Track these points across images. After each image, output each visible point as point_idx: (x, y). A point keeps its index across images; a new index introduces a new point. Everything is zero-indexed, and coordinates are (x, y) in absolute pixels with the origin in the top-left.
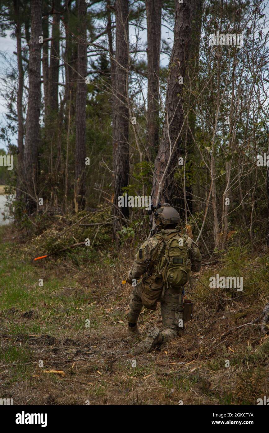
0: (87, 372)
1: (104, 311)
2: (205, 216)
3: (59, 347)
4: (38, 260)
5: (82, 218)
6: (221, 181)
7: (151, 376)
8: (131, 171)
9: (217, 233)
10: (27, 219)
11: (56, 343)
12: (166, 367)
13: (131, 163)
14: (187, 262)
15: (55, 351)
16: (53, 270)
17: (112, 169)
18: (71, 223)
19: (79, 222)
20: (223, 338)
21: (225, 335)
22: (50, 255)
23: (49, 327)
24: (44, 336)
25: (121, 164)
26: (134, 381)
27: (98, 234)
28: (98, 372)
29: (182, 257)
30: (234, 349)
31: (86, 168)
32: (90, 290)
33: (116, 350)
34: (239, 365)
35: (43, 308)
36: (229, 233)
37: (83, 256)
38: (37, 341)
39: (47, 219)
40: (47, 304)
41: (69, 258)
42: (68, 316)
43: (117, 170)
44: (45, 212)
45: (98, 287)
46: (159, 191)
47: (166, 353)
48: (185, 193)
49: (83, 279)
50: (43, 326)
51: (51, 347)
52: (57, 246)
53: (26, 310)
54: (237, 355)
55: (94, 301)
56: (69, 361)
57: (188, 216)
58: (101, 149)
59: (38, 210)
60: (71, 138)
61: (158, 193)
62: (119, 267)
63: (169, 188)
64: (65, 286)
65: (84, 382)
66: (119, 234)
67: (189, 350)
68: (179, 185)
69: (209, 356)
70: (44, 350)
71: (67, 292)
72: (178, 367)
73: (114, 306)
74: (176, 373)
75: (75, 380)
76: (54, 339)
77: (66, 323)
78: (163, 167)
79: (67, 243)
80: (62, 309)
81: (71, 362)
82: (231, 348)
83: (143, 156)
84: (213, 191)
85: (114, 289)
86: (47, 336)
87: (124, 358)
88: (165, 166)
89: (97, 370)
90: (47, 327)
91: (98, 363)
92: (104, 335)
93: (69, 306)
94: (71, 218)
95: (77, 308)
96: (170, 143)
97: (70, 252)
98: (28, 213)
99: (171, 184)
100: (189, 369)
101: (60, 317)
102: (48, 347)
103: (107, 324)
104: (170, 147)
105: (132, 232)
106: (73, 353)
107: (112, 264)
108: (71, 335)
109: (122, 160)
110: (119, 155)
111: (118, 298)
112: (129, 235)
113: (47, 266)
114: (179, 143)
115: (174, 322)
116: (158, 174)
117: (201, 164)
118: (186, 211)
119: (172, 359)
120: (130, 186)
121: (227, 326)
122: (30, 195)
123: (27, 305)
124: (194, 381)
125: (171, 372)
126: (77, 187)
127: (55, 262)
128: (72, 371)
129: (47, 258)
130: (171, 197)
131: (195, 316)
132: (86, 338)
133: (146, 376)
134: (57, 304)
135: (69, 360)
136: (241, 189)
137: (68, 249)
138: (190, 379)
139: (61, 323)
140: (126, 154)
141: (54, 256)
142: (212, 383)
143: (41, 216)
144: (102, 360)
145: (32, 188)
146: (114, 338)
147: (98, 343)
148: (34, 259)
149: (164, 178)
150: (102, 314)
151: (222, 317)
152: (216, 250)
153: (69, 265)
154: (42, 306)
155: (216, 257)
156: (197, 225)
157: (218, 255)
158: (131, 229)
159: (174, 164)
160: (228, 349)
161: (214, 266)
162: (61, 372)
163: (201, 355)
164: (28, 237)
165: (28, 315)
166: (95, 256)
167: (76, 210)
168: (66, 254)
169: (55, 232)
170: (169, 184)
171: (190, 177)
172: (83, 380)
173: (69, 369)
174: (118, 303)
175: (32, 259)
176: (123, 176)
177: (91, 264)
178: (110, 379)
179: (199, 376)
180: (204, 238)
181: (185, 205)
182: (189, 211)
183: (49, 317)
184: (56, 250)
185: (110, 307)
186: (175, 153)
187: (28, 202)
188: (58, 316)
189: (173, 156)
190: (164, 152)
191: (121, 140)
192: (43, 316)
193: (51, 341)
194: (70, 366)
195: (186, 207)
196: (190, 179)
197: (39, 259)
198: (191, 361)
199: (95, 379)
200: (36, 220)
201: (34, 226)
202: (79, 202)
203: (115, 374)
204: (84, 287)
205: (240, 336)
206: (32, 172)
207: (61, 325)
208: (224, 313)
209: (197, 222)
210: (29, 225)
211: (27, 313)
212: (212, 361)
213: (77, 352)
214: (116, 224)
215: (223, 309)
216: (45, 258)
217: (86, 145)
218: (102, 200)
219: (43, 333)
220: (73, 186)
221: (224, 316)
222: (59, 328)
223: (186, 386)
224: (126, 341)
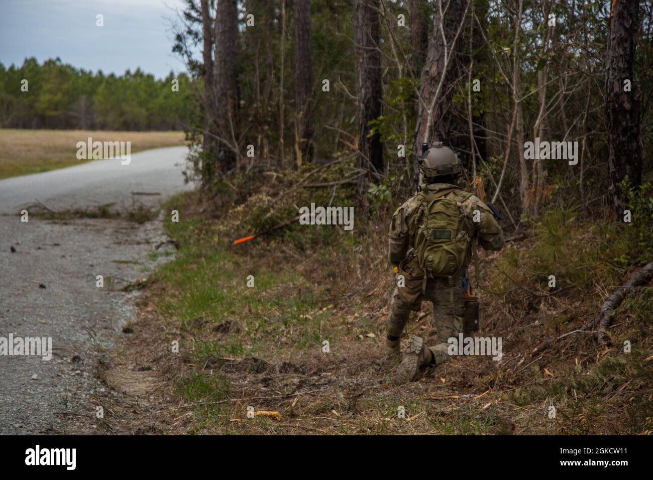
0: (317, 413)
1: (344, 319)
2: (506, 162)
3: (273, 375)
4: (239, 243)
5: (308, 174)
6: (532, 104)
7: (419, 417)
8: (384, 96)
9: (526, 189)
10: (222, 179)
11: (268, 369)
12: (443, 403)
13: (385, 83)
14: (460, 236)
15: (266, 382)
16: (264, 259)
17: (354, 94)
18: (291, 183)
19: (304, 181)
20: (536, 355)
21: (540, 351)
22: (259, 236)
23: (256, 346)
24: (249, 360)
25: (368, 84)
26: (391, 425)
27: (334, 199)
28: (334, 412)
29: (449, 228)
30: (554, 372)
31: (313, 94)
32: (322, 288)
33: (363, 378)
34: (561, 396)
35: (247, 317)
36: (545, 189)
37: (311, 236)
38: (238, 368)
39: (253, 179)
40: (253, 311)
41: (289, 240)
42: (286, 328)
43: (361, 94)
44: (249, 167)
45: (335, 283)
46: (428, 124)
47: (443, 380)
48: (471, 127)
49: (311, 272)
50: (247, 344)
51: (261, 376)
52: (269, 220)
53: (220, 321)
54: (558, 380)
55: (329, 304)
56: (288, 397)
57: (477, 163)
58: (337, 62)
59: (239, 165)
60: (288, 46)
61: (428, 128)
62: (368, 251)
63: (445, 119)
64: (283, 282)
65: (311, 427)
66: (368, 199)
67: (481, 375)
68: (463, 114)
69: (512, 384)
70: (249, 381)
71: (286, 292)
72: (462, 401)
73: (361, 311)
74: (459, 411)
75: (298, 424)
76: (264, 363)
77: (284, 339)
78: (434, 85)
79: (285, 216)
80: (277, 318)
81: (291, 397)
82: (548, 370)
83: (403, 70)
84: (518, 122)
85: (360, 286)
86: (253, 358)
87: (375, 390)
88: (437, 82)
89: (333, 409)
90: (253, 346)
91: (334, 398)
92: (345, 355)
93: (288, 313)
94: (291, 175)
95: (301, 316)
96: (445, 44)
97: (290, 230)
98: (223, 171)
99: (449, 112)
100: (480, 404)
101: (275, 329)
102: (255, 376)
103: (348, 339)
104: (446, 51)
105: (387, 192)
106: (294, 384)
107: (357, 246)
108: (291, 357)
109: (369, 78)
110: (365, 71)
111: (367, 299)
112: (382, 197)
113: (254, 252)
114: (460, 43)
115: (453, 332)
116: (427, 96)
117: (498, 78)
118: (474, 156)
119: (453, 390)
120: (381, 117)
121: (542, 336)
122: (225, 141)
123: (222, 312)
124: (487, 422)
125: (450, 409)
126: (300, 126)
127: (267, 246)
128: (292, 412)
129: (254, 241)
130: (448, 134)
131: (491, 323)
132: (314, 361)
133: (410, 417)
134: (270, 310)
135: (288, 394)
136: (564, 116)
137: (286, 225)
138: (482, 419)
139: (276, 339)
140: (376, 68)
141: (265, 237)
142: (517, 425)
143: (244, 175)
144: (341, 393)
145: (229, 130)
146: (359, 360)
147: (333, 369)
148: (233, 241)
149: (436, 102)
150: (342, 324)
151: (534, 322)
152: (525, 217)
153: (290, 250)
154: (246, 313)
155: (524, 228)
156: (492, 178)
157: (528, 224)
158: (384, 187)
159: (452, 79)
160: (543, 373)
161: (522, 243)
162: (275, 413)
163: (500, 382)
164: (224, 209)
165: (224, 328)
166: (331, 235)
167: (299, 162)
168: (285, 232)
169: (266, 199)
170: (444, 112)
171: (481, 101)
172: (310, 425)
173: (288, 409)
174: (366, 306)
175: (231, 242)
176: (372, 104)
177: (324, 247)
178: (353, 423)
179: (495, 415)
180: (504, 199)
181: (472, 145)
182: (479, 154)
183: (257, 330)
184: (267, 227)
185: (354, 313)
186: (454, 61)
187: (222, 153)
188: (270, 329)
189: (450, 65)
190: (435, 59)
191: (367, 45)
192: (247, 329)
193: (259, 367)
194: (289, 404)
195: (473, 148)
196: (479, 103)
197: (242, 242)
198: (484, 392)
199: (330, 423)
200: (235, 181)
201: (233, 190)
202: (303, 150)
203: (361, 415)
204: (313, 283)
205: (563, 351)
206: (227, 104)
207: (276, 343)
208: (538, 317)
209: (492, 173)
210: (225, 189)
211: (222, 325)
212: (518, 390)
213: (301, 382)
214: (362, 182)
215: (536, 310)
216: (252, 240)
217: (312, 58)
218: (341, 146)
219: (248, 356)
220: (293, 124)
221: (537, 322)
222: (272, 347)
223: (475, 430)
224: (378, 365)
